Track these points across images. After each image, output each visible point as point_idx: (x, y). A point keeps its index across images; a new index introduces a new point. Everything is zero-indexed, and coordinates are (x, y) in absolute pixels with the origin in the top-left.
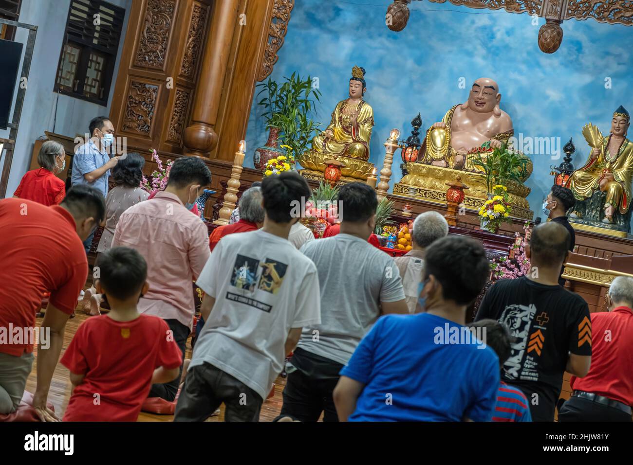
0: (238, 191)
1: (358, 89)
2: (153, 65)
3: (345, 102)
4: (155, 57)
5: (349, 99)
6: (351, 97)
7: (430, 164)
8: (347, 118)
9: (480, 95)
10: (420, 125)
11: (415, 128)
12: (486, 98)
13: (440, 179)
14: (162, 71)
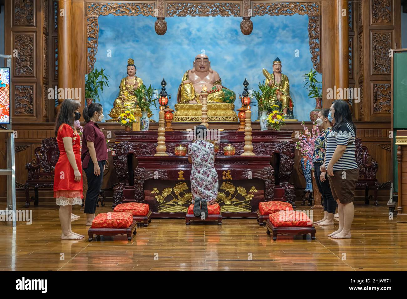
0: (165, 134)
1: (133, 70)
2: (27, 74)
3: (127, 79)
4: (27, 69)
5: (128, 77)
6: (130, 75)
7: (188, 103)
8: (130, 87)
9: (202, 63)
10: (165, 84)
11: (163, 86)
12: (205, 64)
13: (187, 110)
14: (34, 76)
